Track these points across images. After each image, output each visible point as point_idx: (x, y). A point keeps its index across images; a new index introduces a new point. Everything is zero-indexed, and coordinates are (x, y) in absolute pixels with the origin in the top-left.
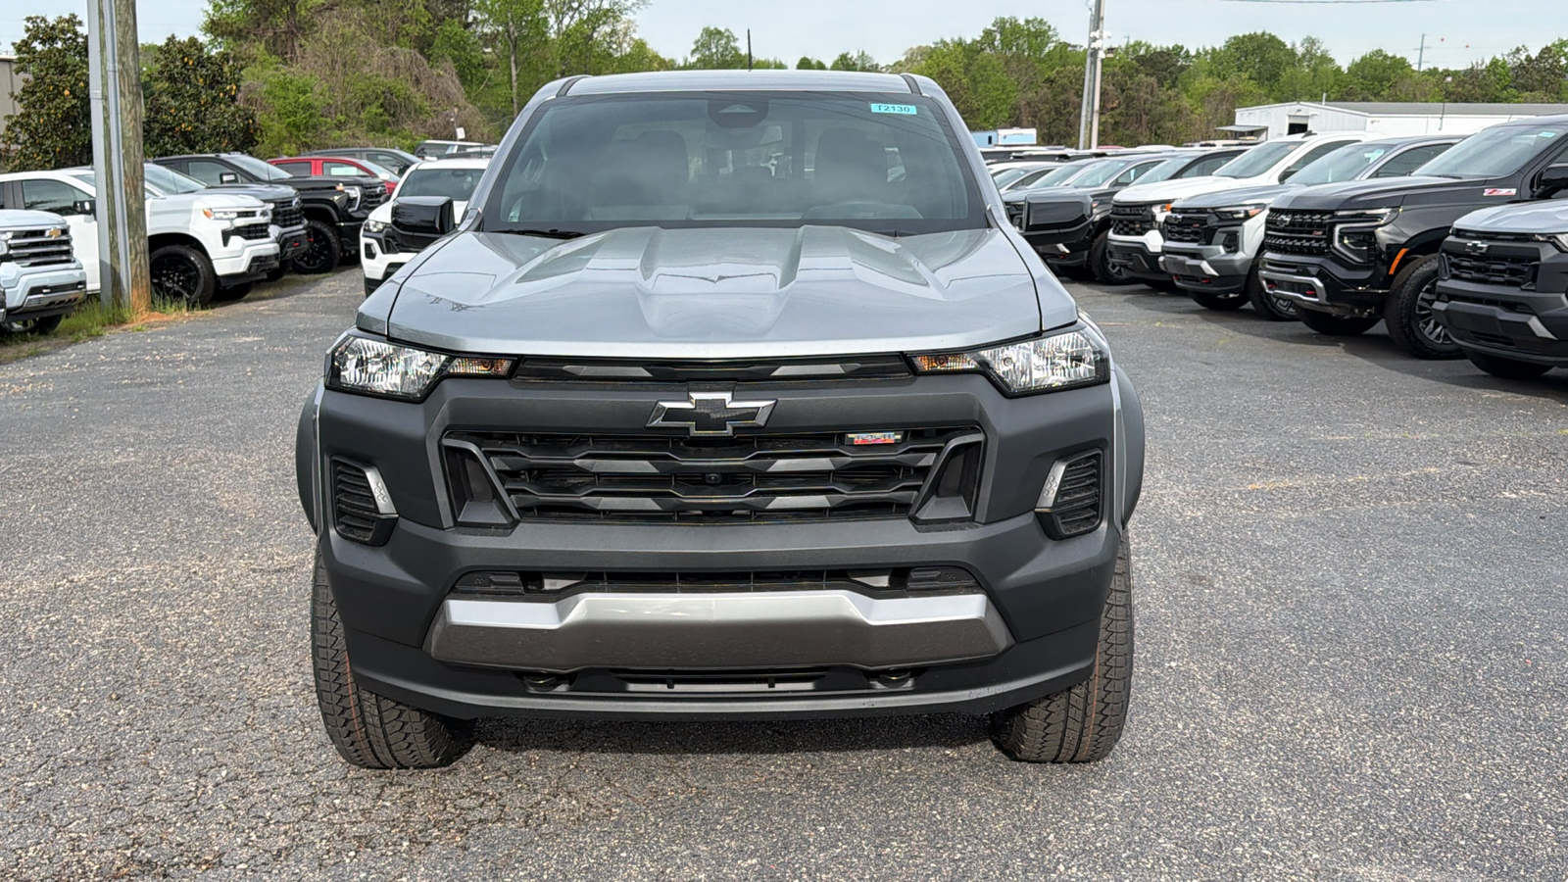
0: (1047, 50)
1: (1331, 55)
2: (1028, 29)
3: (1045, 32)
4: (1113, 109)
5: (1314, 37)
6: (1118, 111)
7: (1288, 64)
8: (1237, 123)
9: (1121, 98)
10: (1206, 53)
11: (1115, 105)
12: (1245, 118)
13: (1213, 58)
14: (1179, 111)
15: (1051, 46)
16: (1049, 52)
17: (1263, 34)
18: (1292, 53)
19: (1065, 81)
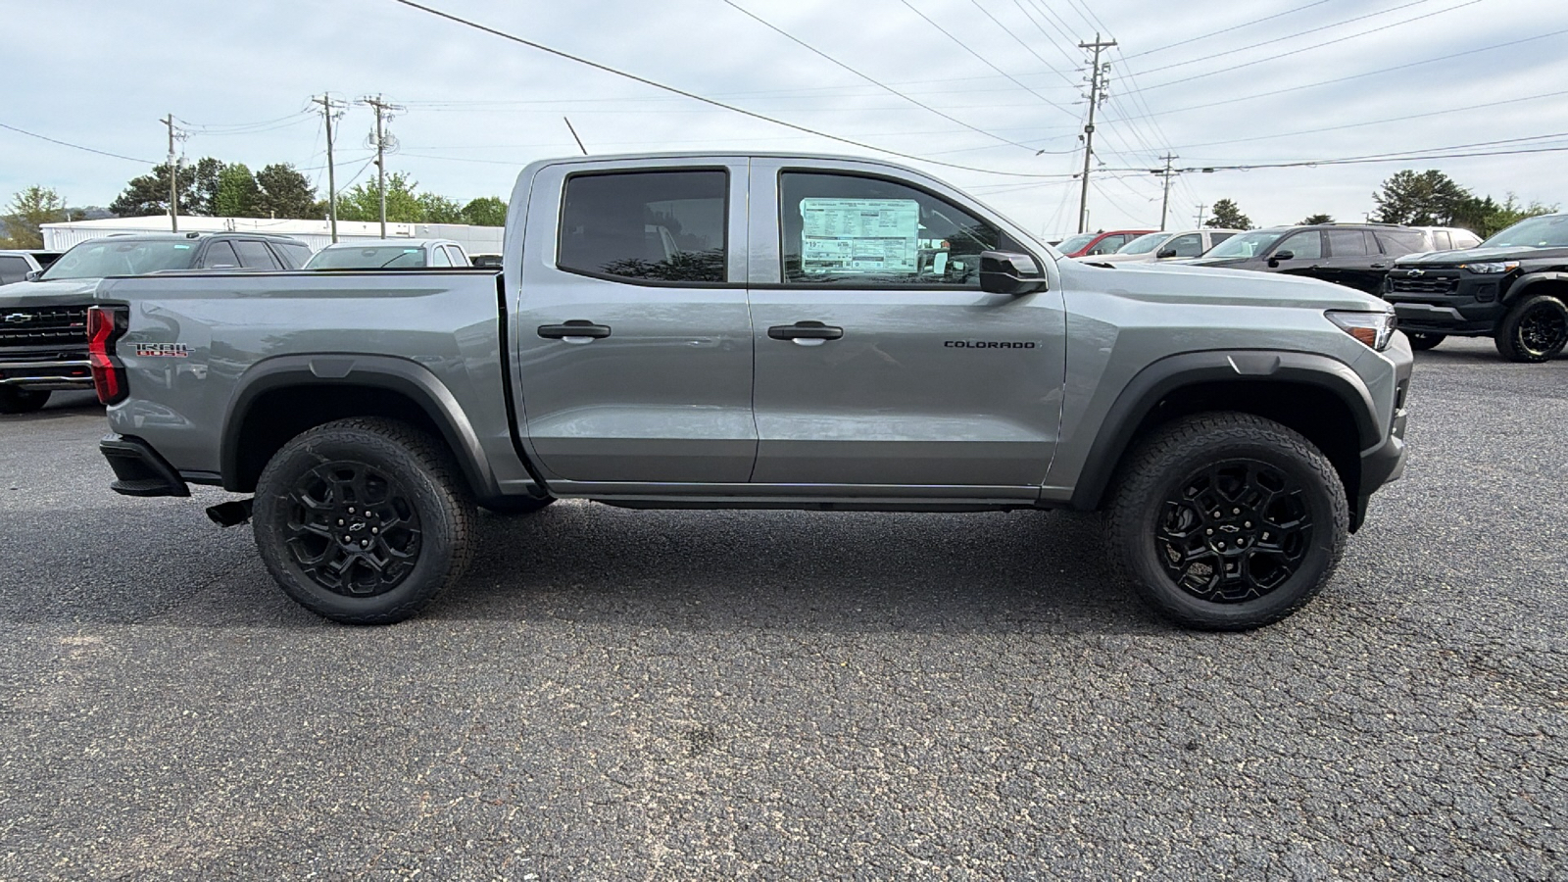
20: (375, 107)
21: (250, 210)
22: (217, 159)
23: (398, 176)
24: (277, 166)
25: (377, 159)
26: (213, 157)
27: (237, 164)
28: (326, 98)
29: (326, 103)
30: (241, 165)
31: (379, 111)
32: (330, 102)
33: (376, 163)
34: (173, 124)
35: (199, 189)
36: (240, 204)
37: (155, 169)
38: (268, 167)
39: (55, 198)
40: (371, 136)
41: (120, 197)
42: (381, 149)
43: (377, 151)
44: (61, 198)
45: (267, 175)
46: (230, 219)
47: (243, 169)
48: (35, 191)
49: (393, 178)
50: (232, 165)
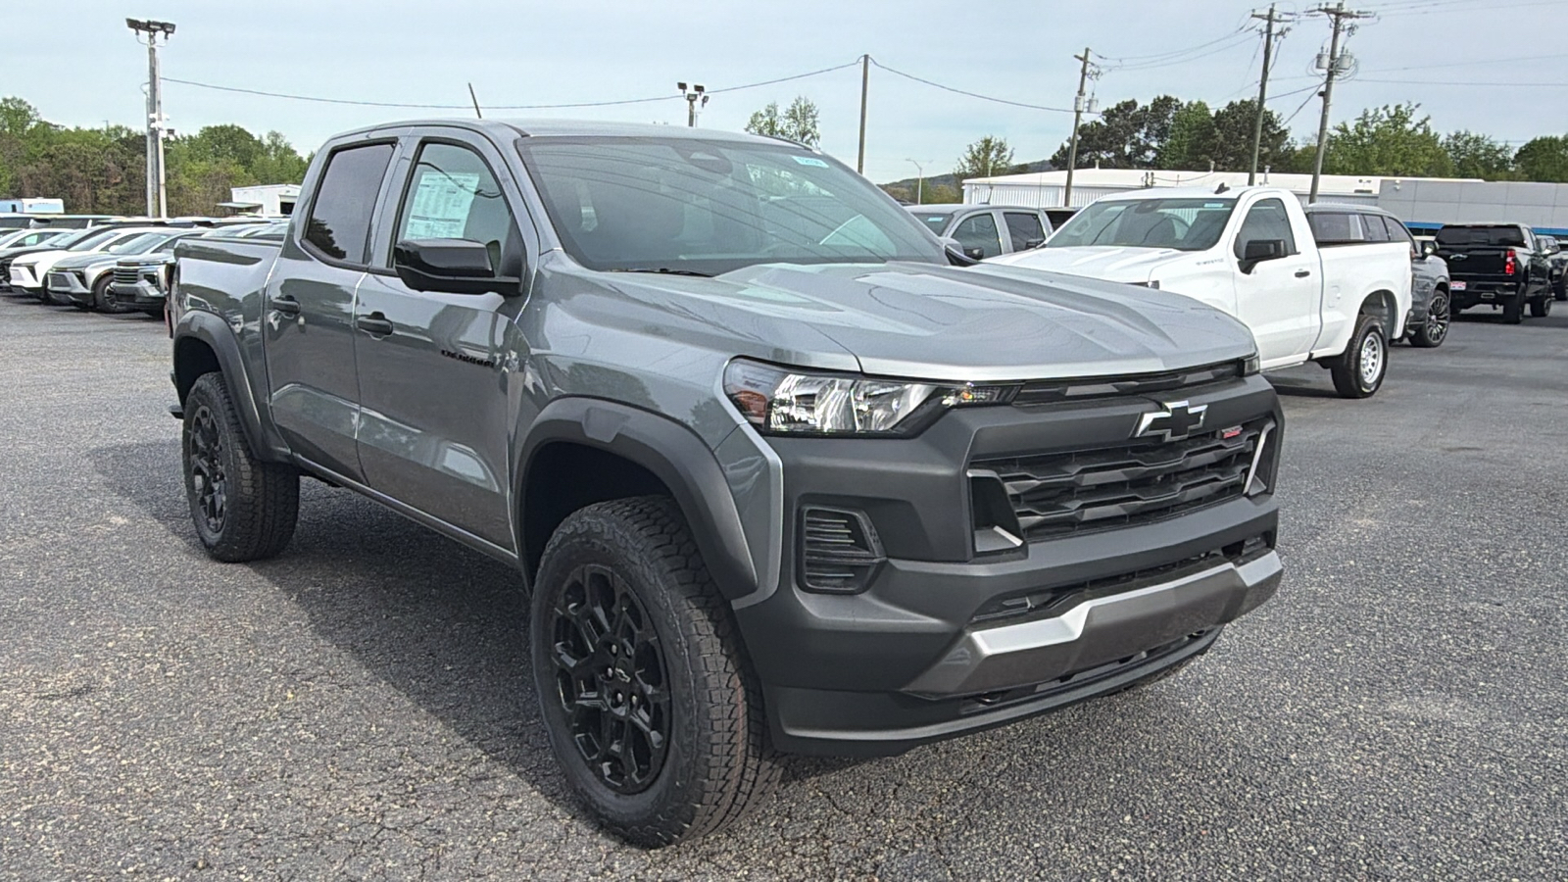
0: (28, 128)
1: (293, 147)
2: (8, 108)
3: (25, 112)
4: (117, 184)
5: (277, 131)
6: (122, 186)
7: (258, 152)
8: (234, 199)
9: (124, 174)
10: (184, 139)
11: (118, 181)
12: (241, 196)
13: (190, 144)
14: (179, 188)
15: (33, 124)
16: (31, 130)
17: (233, 127)
18: (259, 144)
19: (66, 156)
20: (1333, 16)
21: (1198, 161)
22: (1174, 97)
23: (1403, 109)
24: (1242, 102)
25: (1323, 89)
26: (1169, 95)
27: (1195, 102)
28: (1272, 11)
29: (1270, 18)
30: (1200, 103)
31: (1337, 22)
32: (1276, 15)
33: (1321, 94)
34: (1089, 59)
35: (1147, 135)
36: (1188, 153)
37: (1104, 113)
38: (1231, 104)
39: (1004, 149)
40: (1319, 57)
41: (1062, 148)
42: (1330, 75)
43: (1326, 77)
44: (1009, 150)
45: (1227, 114)
46: (1150, 172)
47: (1202, 108)
48: (987, 142)
49: (1393, 113)
50: (1190, 104)
